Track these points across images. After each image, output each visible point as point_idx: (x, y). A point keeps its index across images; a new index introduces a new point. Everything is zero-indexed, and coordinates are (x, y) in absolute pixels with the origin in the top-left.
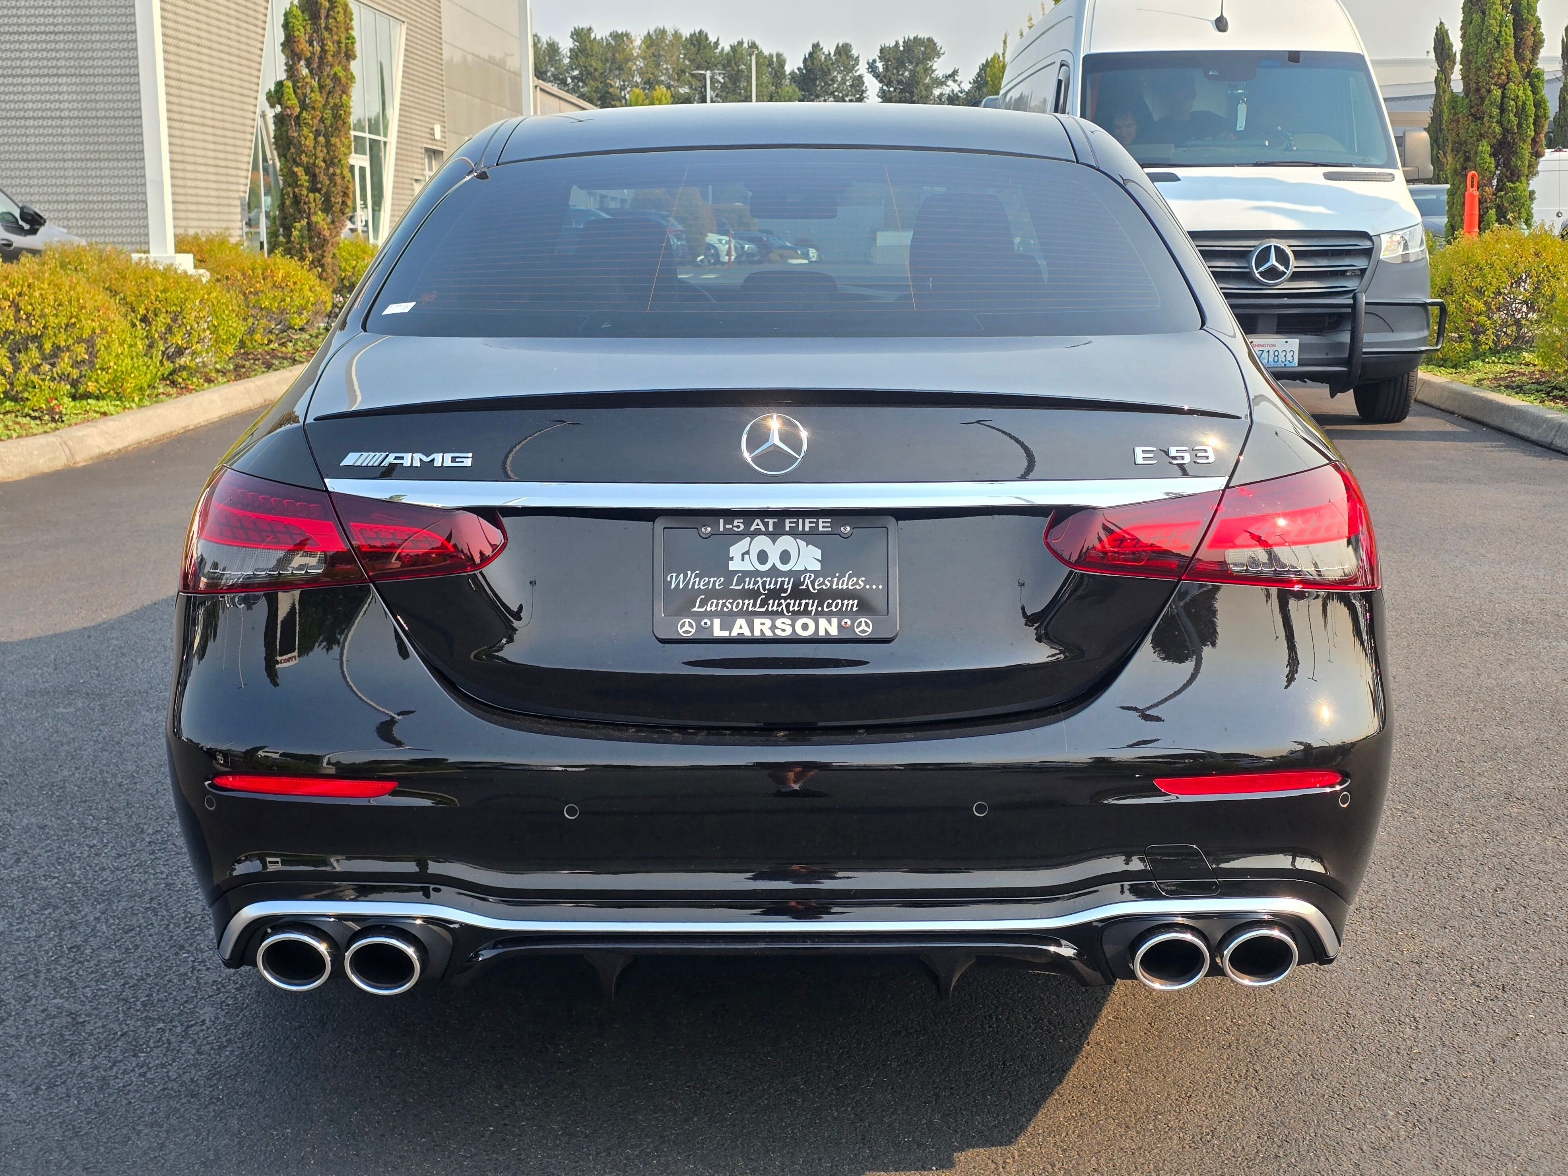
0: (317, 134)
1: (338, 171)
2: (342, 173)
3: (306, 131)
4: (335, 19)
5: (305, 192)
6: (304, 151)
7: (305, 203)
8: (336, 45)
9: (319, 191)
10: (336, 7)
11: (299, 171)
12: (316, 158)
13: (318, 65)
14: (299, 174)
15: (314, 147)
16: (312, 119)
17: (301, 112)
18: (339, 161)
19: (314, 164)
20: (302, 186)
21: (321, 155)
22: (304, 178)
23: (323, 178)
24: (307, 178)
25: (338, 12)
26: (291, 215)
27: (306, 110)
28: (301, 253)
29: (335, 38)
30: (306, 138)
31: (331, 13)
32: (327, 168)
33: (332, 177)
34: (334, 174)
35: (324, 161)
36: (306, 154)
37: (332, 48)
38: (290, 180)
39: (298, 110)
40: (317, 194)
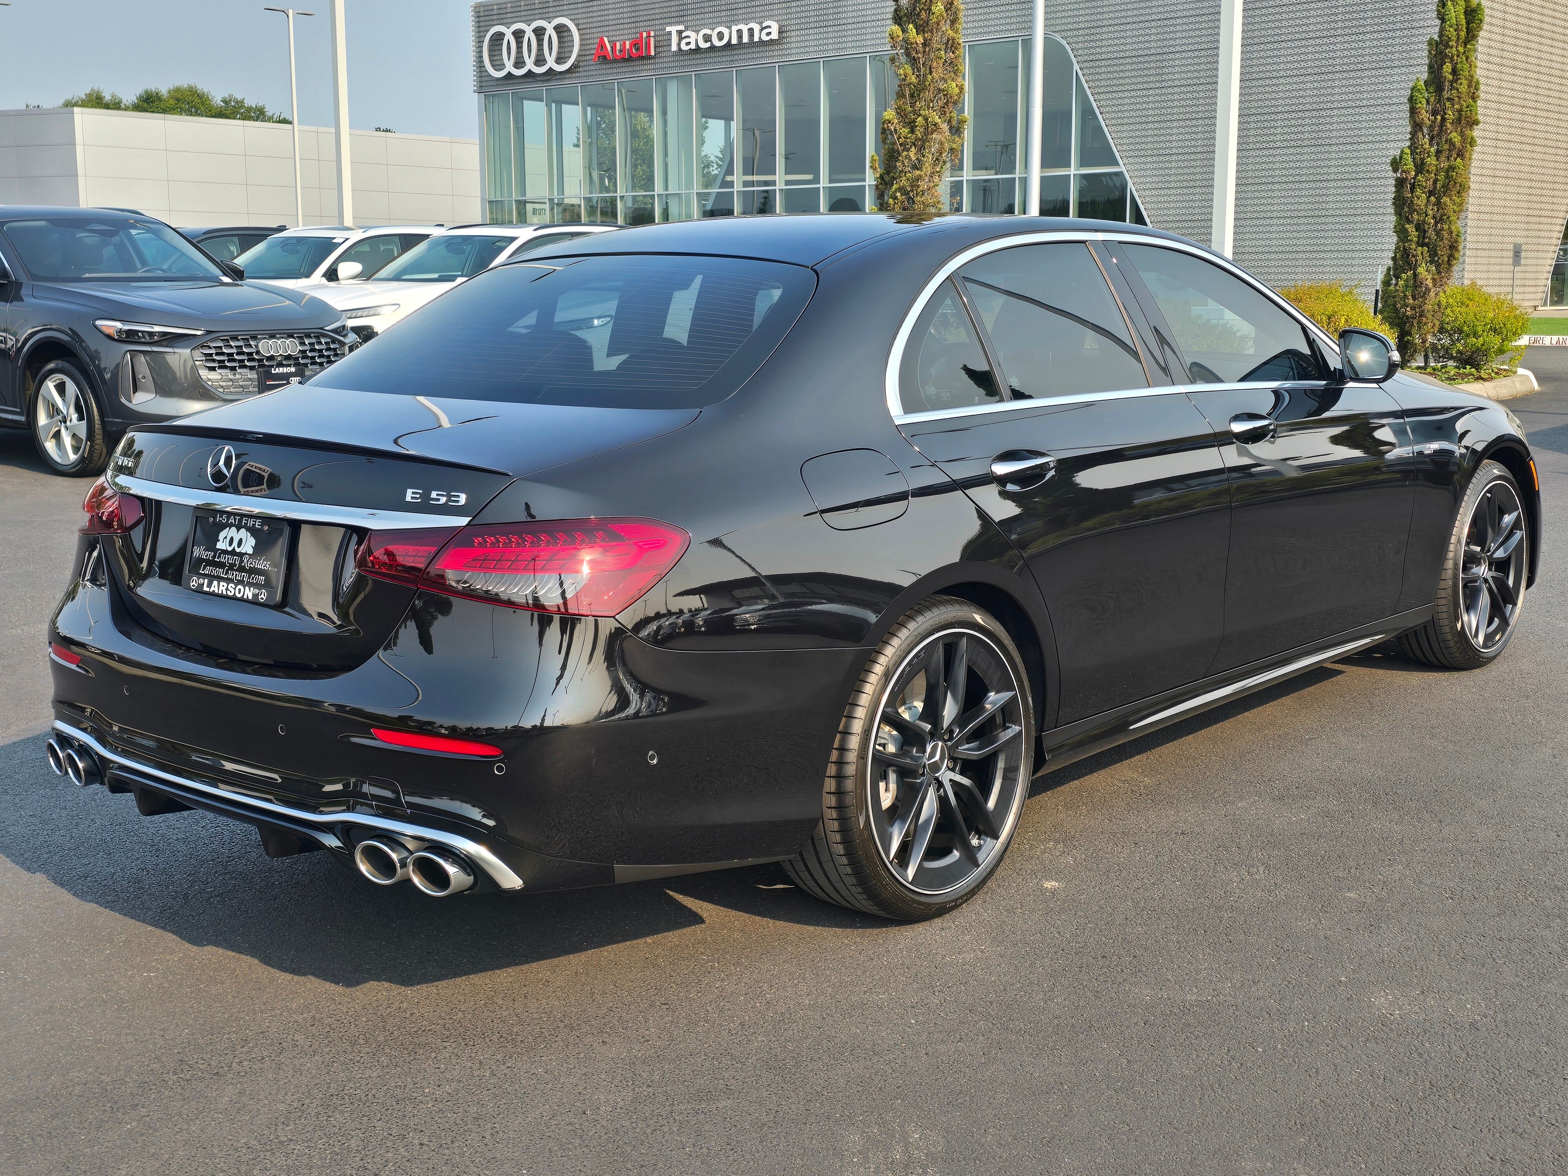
0: (1431, 193)
1: (1446, 227)
2: (1449, 228)
3: (1418, 192)
4: (1458, 90)
5: (1414, 246)
6: (1415, 210)
7: (1413, 256)
8: (1456, 113)
9: (1427, 245)
10: (1460, 79)
11: (1410, 228)
12: (1426, 216)
13: (1438, 133)
14: (1410, 230)
15: (1426, 205)
16: (1426, 181)
17: (1416, 175)
18: (1448, 218)
19: (1424, 221)
20: (1411, 241)
21: (1430, 212)
22: (1413, 233)
23: (1431, 233)
24: (1416, 233)
25: (1461, 84)
26: (1401, 267)
27: (1422, 173)
28: (1404, 301)
29: (1456, 107)
30: (1418, 198)
31: (1454, 84)
32: (1436, 223)
33: (1438, 233)
34: (1442, 229)
35: (1434, 217)
36: (1417, 212)
37: (1452, 116)
38: (1402, 236)
39: (1413, 173)
40: (1426, 248)
